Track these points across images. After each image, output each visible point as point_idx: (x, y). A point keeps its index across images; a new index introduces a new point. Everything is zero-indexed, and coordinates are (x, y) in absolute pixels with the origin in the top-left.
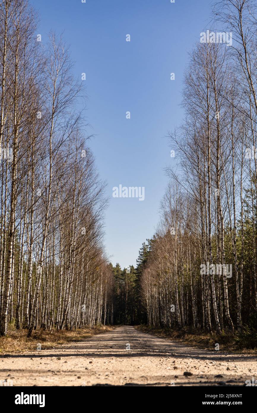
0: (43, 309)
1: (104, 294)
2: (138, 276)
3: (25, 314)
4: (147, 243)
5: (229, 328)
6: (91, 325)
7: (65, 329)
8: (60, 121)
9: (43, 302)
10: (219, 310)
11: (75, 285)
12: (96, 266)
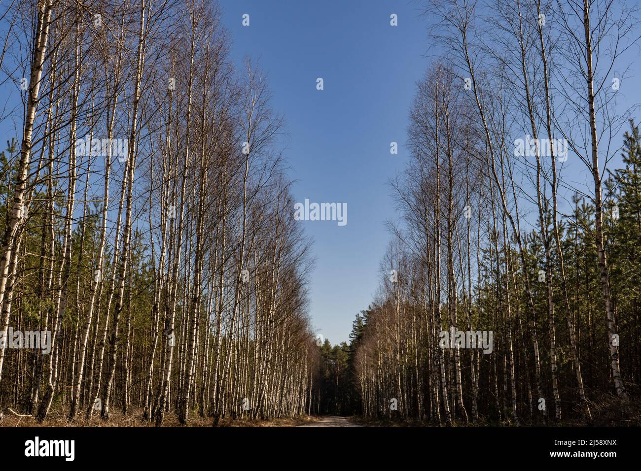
0: (233, 393)
1: (309, 377)
2: (351, 355)
3: (211, 399)
4: (361, 315)
5: (462, 421)
6: (293, 414)
7: (260, 418)
8: (256, 162)
9: (234, 385)
10: (450, 398)
11: (273, 365)
12: (301, 341)
